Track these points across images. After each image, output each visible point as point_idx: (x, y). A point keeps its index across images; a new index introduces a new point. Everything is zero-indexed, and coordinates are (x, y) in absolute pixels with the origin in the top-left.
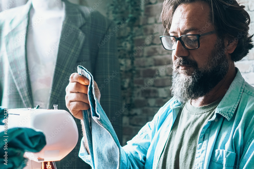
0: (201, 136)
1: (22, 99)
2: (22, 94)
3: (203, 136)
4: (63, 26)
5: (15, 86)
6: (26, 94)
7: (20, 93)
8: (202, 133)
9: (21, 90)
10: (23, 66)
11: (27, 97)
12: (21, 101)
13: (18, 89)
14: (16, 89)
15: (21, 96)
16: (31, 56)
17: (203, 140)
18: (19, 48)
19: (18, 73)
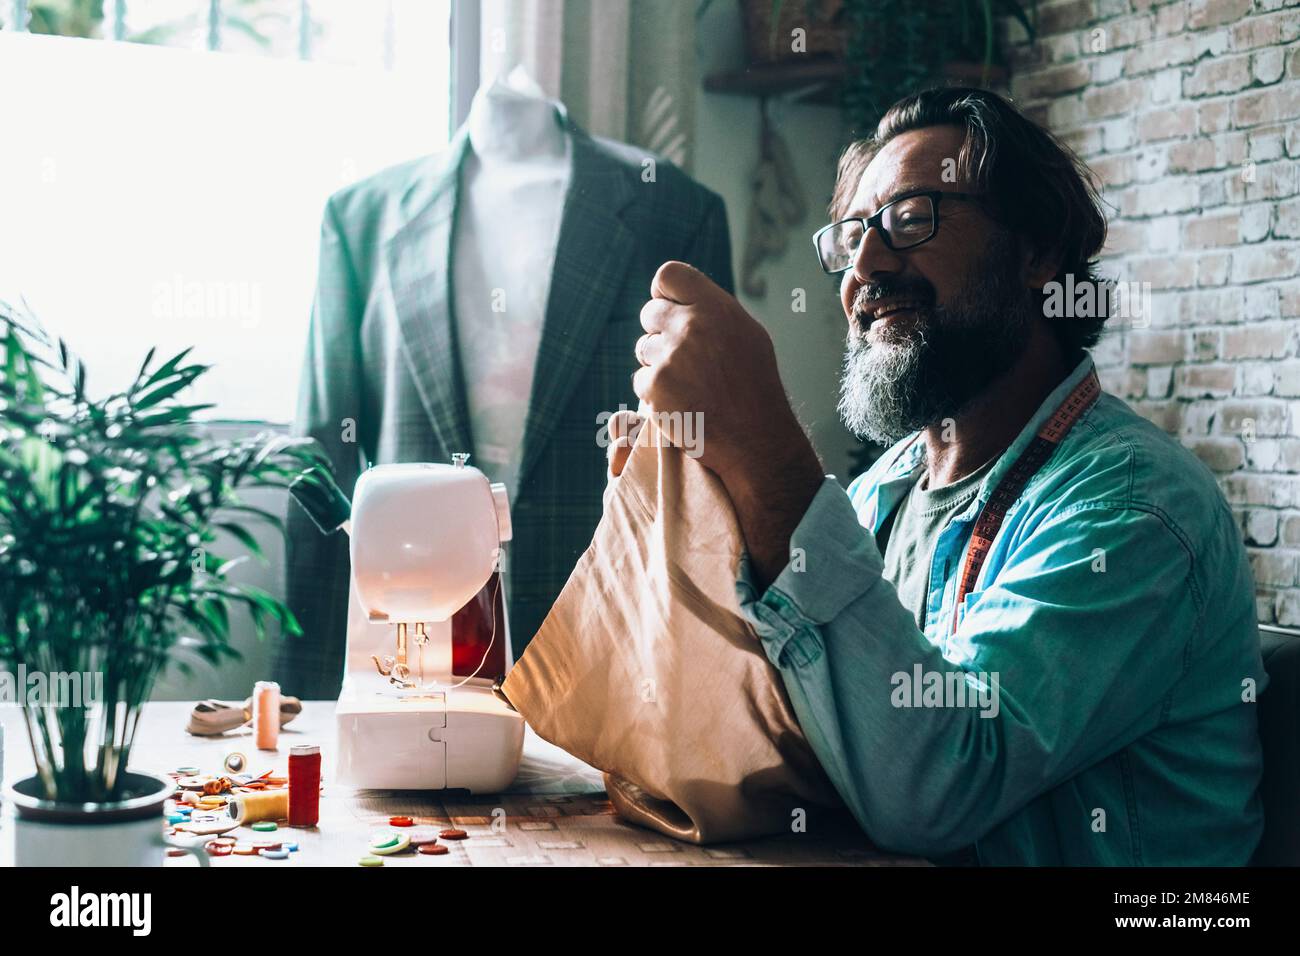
0: (936, 566)
1: (440, 437)
2: (439, 422)
3: (942, 563)
4: (566, 207)
5: (428, 424)
6: (450, 422)
7: (433, 420)
8: (938, 557)
9: (437, 407)
10: (441, 335)
11: (454, 432)
12: (436, 443)
13: (427, 404)
14: (420, 404)
15: (436, 428)
16: (465, 303)
17: (946, 579)
18: (430, 278)
19: (428, 354)
